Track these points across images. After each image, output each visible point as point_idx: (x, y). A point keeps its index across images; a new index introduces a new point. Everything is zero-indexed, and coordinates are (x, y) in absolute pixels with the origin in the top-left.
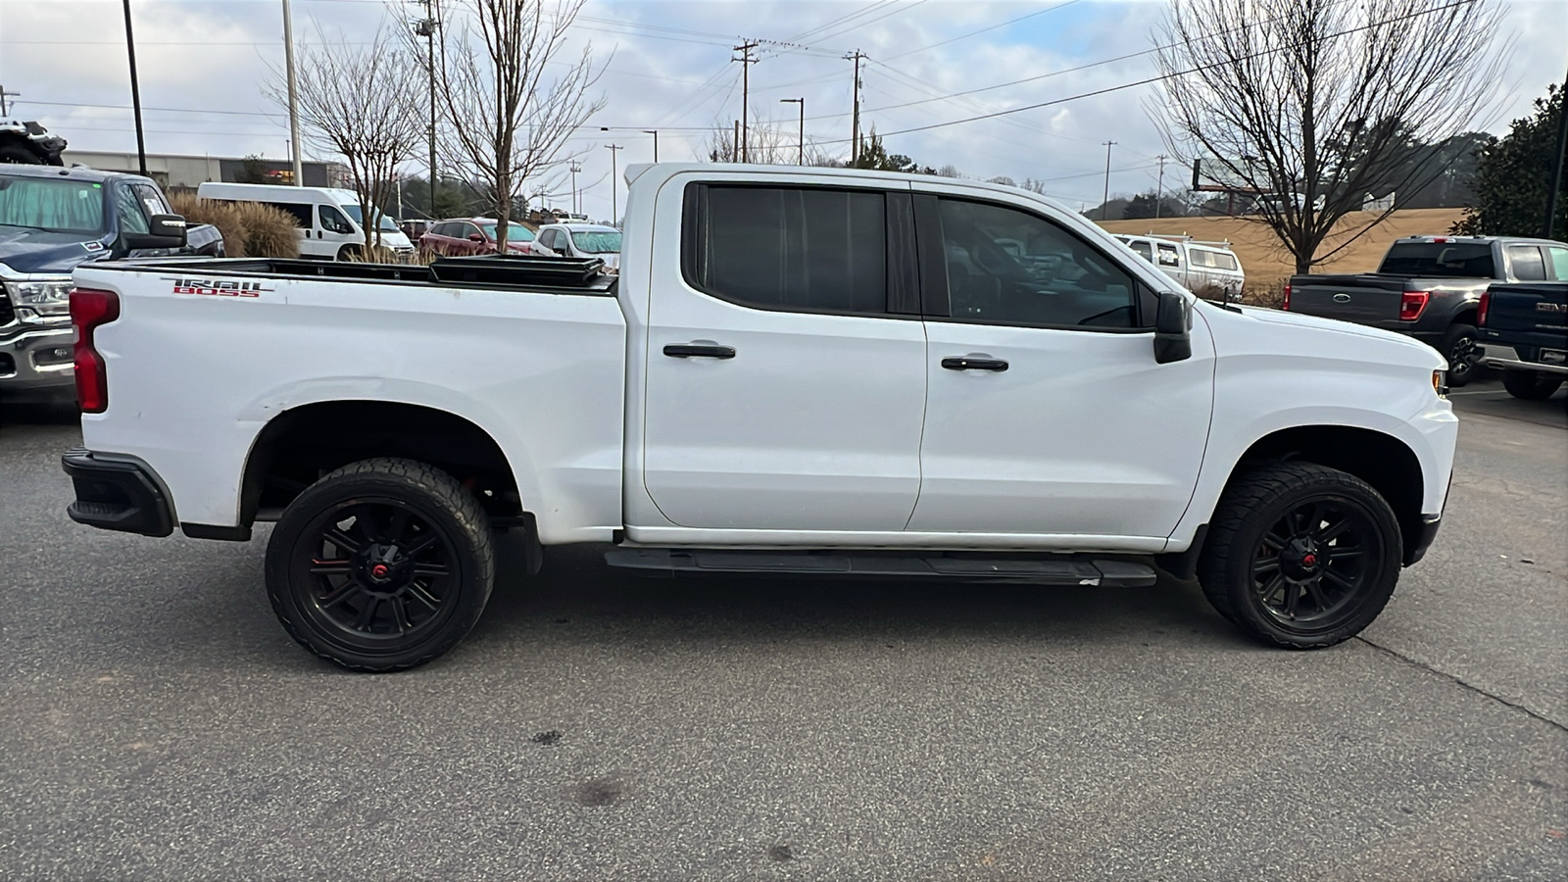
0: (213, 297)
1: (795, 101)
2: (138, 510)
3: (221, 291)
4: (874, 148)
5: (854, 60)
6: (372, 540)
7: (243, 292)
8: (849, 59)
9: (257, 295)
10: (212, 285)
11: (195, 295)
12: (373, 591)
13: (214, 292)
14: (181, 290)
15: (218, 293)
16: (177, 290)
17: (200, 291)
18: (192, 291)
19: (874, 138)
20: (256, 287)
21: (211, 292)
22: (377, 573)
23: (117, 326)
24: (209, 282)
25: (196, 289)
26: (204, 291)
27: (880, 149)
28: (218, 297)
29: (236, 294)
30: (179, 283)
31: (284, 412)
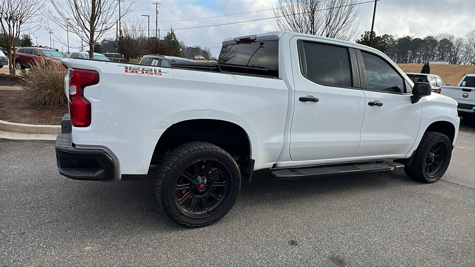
0: (142, 75)
1: (146, 16)
2: (104, 170)
3: (145, 72)
4: (172, 33)
5: (156, 5)
6: (198, 175)
7: (155, 73)
8: (154, 4)
9: (161, 75)
10: (141, 69)
11: (135, 74)
12: (196, 195)
13: (143, 73)
14: (128, 71)
15: (145, 73)
16: (126, 71)
17: (136, 72)
18: (133, 72)
19: (172, 30)
20: (160, 71)
21: (141, 72)
22: (201, 188)
23: (98, 87)
24: (140, 68)
25: (135, 71)
26: (138, 72)
27: (174, 34)
28: (145, 75)
29: (152, 74)
30: (126, 68)
31: (174, 124)
